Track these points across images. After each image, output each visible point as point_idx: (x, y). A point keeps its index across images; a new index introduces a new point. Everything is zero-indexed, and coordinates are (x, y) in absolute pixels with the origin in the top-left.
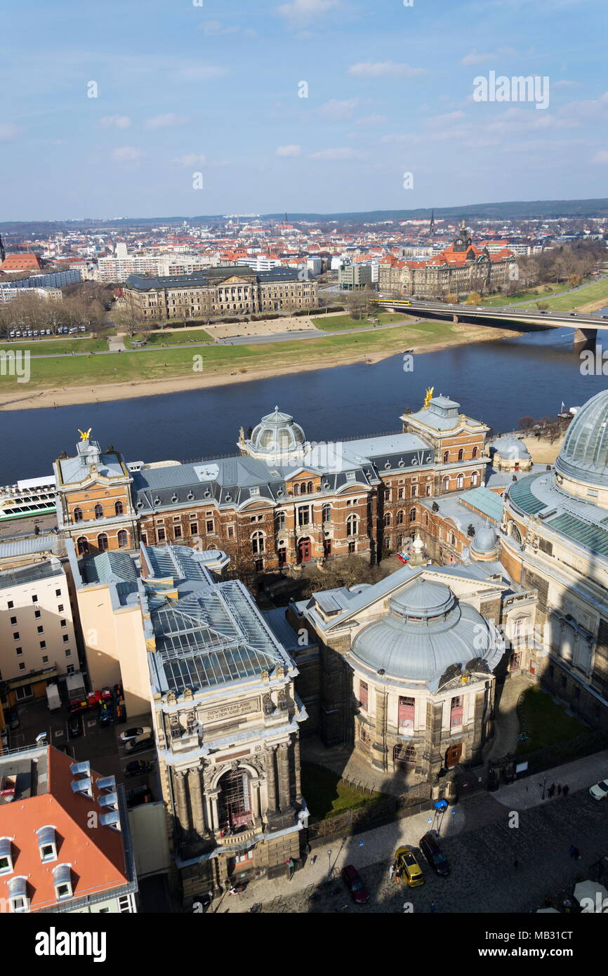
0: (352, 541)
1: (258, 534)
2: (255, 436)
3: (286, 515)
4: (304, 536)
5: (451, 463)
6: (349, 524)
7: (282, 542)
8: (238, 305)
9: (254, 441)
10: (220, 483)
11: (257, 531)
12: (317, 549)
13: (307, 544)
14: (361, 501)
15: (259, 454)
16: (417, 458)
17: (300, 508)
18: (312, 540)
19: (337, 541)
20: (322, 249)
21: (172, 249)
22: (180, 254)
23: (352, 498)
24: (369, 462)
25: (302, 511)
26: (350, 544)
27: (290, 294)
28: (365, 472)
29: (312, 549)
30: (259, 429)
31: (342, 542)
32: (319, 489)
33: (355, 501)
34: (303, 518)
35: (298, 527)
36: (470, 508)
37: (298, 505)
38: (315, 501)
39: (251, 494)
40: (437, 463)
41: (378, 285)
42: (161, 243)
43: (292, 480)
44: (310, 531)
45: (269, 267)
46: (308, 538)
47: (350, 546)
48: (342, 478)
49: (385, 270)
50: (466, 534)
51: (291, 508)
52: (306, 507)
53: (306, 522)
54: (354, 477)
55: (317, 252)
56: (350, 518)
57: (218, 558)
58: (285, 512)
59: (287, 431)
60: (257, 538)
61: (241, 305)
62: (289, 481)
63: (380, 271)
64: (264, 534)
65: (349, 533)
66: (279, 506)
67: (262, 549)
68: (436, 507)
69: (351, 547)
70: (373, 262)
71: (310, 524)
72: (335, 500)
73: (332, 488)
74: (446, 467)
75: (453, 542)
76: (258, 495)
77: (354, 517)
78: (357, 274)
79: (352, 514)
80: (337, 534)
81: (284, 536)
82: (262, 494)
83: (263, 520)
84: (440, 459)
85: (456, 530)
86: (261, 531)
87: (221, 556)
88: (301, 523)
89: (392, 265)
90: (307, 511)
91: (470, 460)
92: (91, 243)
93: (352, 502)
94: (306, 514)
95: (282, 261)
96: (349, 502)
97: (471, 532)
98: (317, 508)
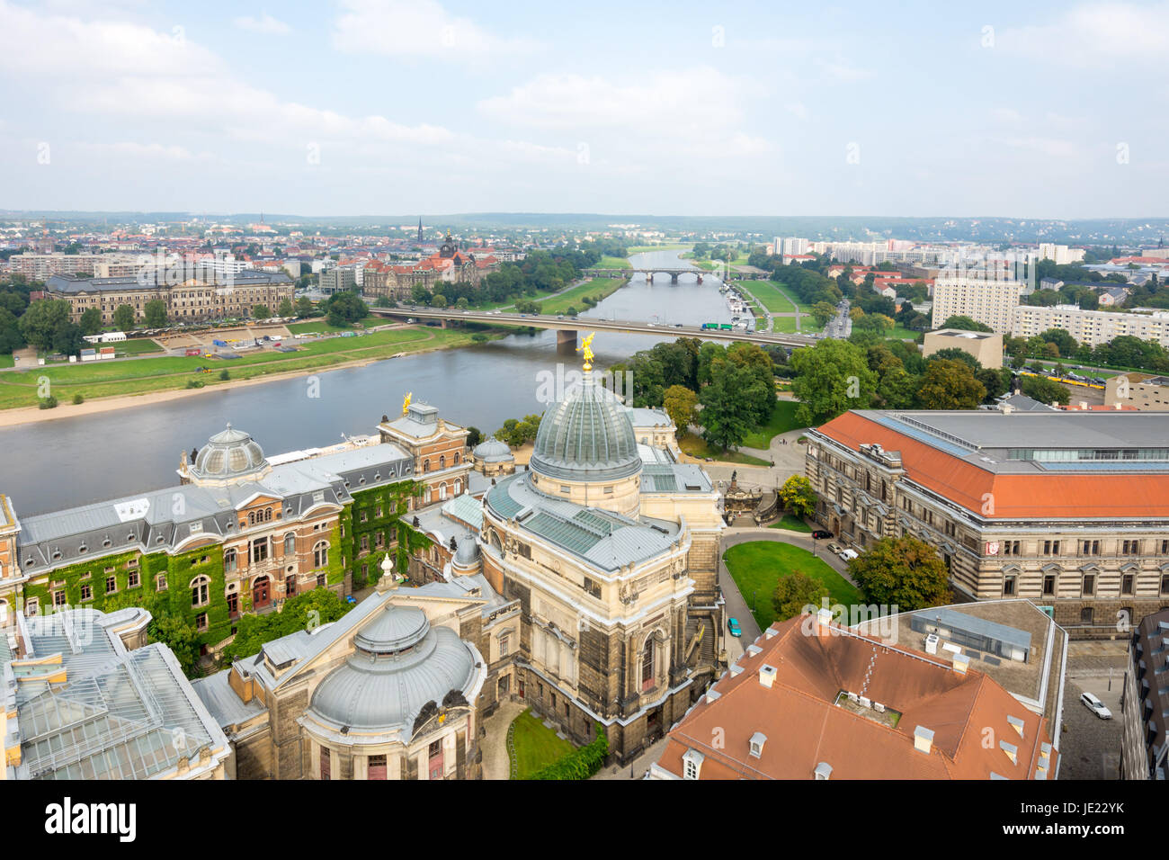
0: (322, 573)
1: (199, 580)
2: (200, 461)
3: (237, 551)
4: (261, 575)
5: (433, 471)
6: (317, 554)
7: (232, 587)
8: (197, 310)
9: (199, 466)
10: (150, 522)
11: (198, 577)
12: (278, 588)
13: (264, 585)
14: (331, 524)
15: (204, 481)
16: (395, 469)
17: (256, 542)
18: (272, 579)
19: (303, 576)
20: (303, 252)
21: (117, 247)
22: (124, 252)
23: (320, 523)
24: (340, 478)
25: (259, 545)
26: (318, 577)
27: (261, 299)
28: (336, 490)
29: (271, 590)
30: (205, 452)
31: (309, 576)
32: (279, 516)
33: (324, 525)
34: (260, 551)
35: (253, 564)
36: (453, 519)
37: (252, 539)
38: (273, 530)
39: (192, 530)
40: (416, 473)
41: (363, 290)
42: (101, 240)
43: (245, 508)
44: (269, 566)
45: (239, 269)
46: (266, 578)
47: (318, 581)
48: (308, 499)
49: (370, 275)
50: (449, 549)
51: (245, 542)
52: (264, 539)
53: (264, 555)
54: (323, 497)
55: (296, 254)
56: (318, 546)
57: (134, 619)
58: (236, 549)
59: (241, 451)
60: (199, 584)
61: (201, 310)
62: (242, 510)
63: (366, 275)
64: (209, 579)
65: (317, 563)
66: (228, 541)
67: (204, 598)
68: (416, 523)
69: (321, 580)
70: (358, 267)
71: (269, 559)
72: (298, 527)
73: (296, 513)
74: (427, 476)
75: (437, 559)
76: (200, 531)
77: (324, 544)
78: (339, 278)
79: (320, 541)
80: (302, 568)
81: (235, 580)
82: (206, 529)
83: (207, 562)
84: (420, 469)
85: (439, 546)
86: (205, 576)
87: (139, 614)
88: (256, 559)
89: (378, 270)
90: (264, 544)
91: (452, 467)
92: (2, 238)
93: (320, 527)
94: (264, 548)
95: (254, 263)
96: (316, 527)
97: (454, 546)
98: (280, 538)
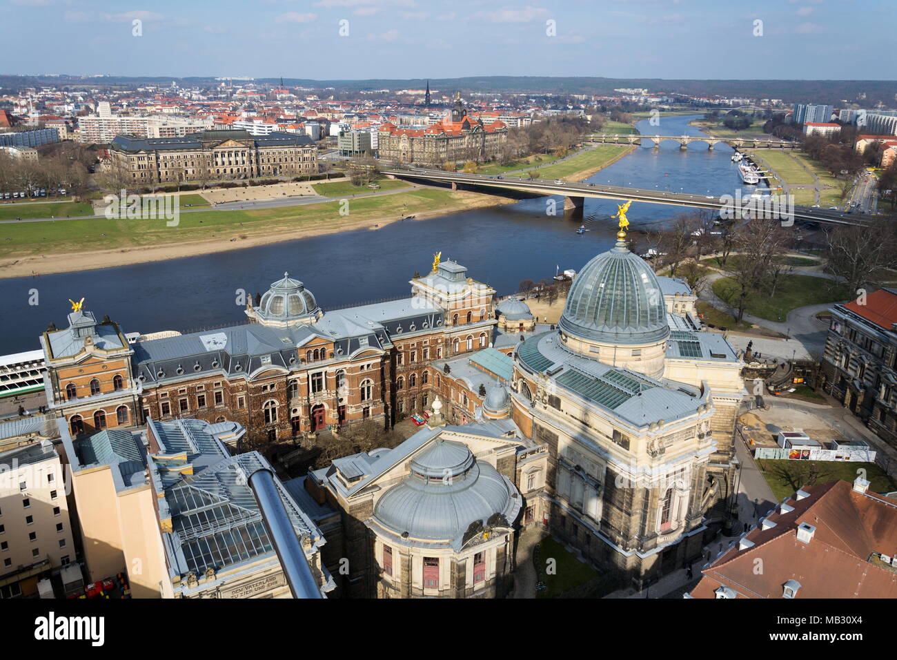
0: (367, 406)
1: (270, 404)
2: (264, 303)
3: (299, 382)
4: (318, 404)
5: (461, 325)
6: (363, 389)
7: (295, 411)
8: (235, 169)
9: (263, 308)
10: (229, 352)
11: (269, 400)
12: (331, 416)
13: (320, 411)
14: (374, 365)
15: (268, 321)
16: (427, 321)
17: (313, 375)
18: (326, 407)
19: (351, 407)
20: (320, 115)
21: (161, 110)
22: (170, 115)
23: (365, 363)
24: (381, 326)
25: (315, 378)
26: (364, 409)
27: (289, 159)
28: (378, 337)
29: (326, 416)
30: (268, 296)
31: (357, 408)
32: (332, 355)
33: (368, 366)
34: (317, 385)
35: (311, 394)
36: (480, 368)
37: (311, 373)
38: (328, 367)
39: (263, 362)
40: (447, 325)
41: (378, 152)
42: (148, 103)
43: (304, 347)
44: (324, 398)
45: (266, 131)
46: (322, 406)
47: (364, 412)
48: (355, 344)
49: (384, 137)
50: (477, 394)
51: (304, 375)
52: (319, 374)
53: (320, 388)
54: (367, 342)
55: (314, 118)
56: (363, 383)
57: (233, 430)
58: (298, 380)
59: (298, 297)
60: (270, 407)
61: (238, 169)
62: (301, 348)
63: (380, 138)
64: (277, 403)
65: (363, 398)
66: (292, 373)
67: (274, 419)
68: (447, 369)
69: (366, 412)
70: (372, 130)
71: (324, 391)
72: (348, 366)
73: (345, 353)
74: (456, 329)
75: (465, 402)
76: (269, 363)
77: (368, 381)
78: (356, 141)
79: (366, 379)
80: (351, 400)
81: (298, 405)
82: (274, 362)
83: (275, 389)
84: (449, 322)
85: (468, 391)
86: (275, 400)
87: (236, 427)
88: (314, 391)
89: (391, 133)
90: (320, 377)
91: (478, 322)
92: (68, 100)
93: (365, 367)
94: (320, 381)
95: (279, 126)
96: (362, 367)
97: (482, 391)
98: (331, 374)
